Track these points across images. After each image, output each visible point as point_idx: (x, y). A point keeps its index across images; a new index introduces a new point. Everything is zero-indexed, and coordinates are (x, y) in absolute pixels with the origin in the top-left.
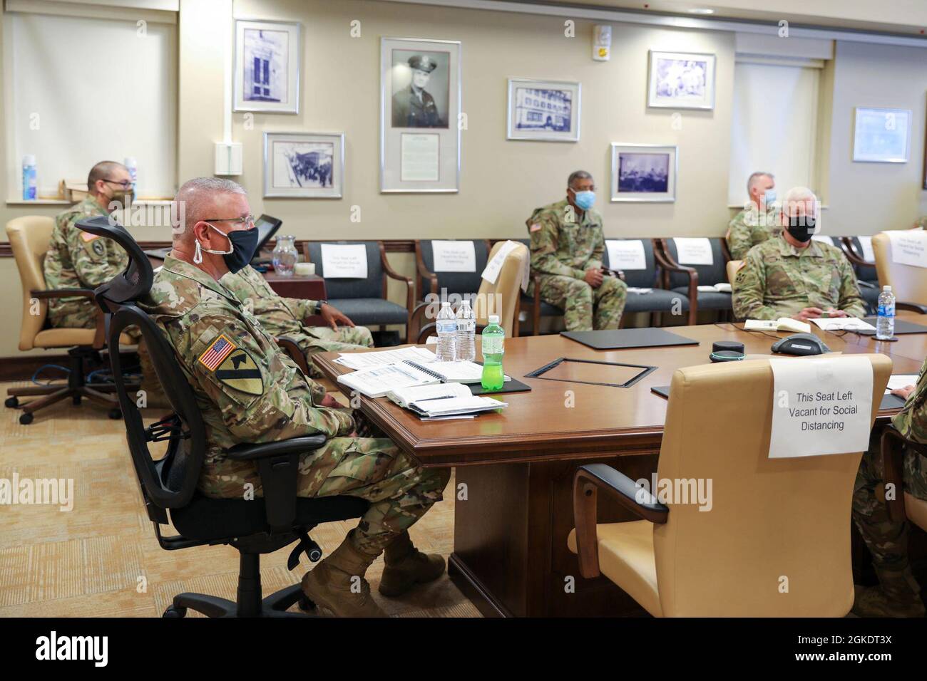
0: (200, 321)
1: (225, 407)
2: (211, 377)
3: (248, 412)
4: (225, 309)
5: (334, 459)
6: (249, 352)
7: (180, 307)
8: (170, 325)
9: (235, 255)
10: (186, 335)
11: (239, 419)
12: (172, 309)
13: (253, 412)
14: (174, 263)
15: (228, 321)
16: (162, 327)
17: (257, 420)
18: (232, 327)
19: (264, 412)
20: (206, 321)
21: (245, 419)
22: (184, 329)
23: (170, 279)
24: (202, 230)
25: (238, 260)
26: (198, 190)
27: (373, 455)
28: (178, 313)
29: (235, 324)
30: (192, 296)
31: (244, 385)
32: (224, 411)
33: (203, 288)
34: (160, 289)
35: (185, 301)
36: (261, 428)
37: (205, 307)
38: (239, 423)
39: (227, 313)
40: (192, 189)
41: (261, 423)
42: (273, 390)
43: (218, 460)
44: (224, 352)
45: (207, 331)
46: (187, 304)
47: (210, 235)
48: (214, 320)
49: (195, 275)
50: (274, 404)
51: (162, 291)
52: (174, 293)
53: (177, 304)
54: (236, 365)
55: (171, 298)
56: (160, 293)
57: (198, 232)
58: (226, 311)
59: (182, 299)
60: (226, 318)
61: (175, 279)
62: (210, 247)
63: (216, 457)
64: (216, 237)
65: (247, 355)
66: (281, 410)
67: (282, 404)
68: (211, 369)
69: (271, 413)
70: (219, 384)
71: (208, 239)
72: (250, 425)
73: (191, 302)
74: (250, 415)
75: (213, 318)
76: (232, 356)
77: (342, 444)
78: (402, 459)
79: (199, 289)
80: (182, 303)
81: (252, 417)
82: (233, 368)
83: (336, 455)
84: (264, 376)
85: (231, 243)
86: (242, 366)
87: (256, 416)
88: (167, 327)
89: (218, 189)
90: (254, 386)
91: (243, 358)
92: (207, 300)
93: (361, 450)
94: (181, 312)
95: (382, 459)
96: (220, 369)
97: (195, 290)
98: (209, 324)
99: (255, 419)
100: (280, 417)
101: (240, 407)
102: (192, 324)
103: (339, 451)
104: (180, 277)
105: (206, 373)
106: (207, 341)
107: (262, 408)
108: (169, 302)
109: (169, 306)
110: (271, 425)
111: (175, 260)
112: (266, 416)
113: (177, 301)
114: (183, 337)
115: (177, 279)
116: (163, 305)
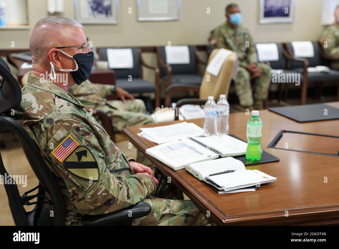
0: (55, 123)
1: (71, 189)
2: (61, 167)
3: (87, 193)
4: (73, 114)
5: (155, 218)
6: (90, 148)
7: (41, 113)
8: (34, 127)
9: (80, 71)
10: (45, 134)
11: (80, 198)
12: (34, 114)
13: (91, 193)
14: (34, 80)
15: (75, 125)
16: (28, 130)
17: (93, 199)
18: (78, 129)
19: (99, 194)
20: (59, 124)
21: (84, 198)
22: (43, 129)
23: (32, 92)
24: (54, 54)
25: (81, 75)
26: (49, 26)
27: (182, 216)
28: (39, 117)
29: (80, 127)
30: (48, 104)
31: (85, 173)
32: (70, 191)
33: (57, 99)
34: (25, 99)
35: (43, 108)
36: (95, 205)
37: (58, 113)
38: (79, 200)
39: (75, 117)
40: (44, 26)
41: (96, 201)
42: (106, 176)
43: (75, 222)
44: (71, 148)
45: (59, 131)
46: (45, 110)
47: (60, 58)
48: (64, 124)
49: (50, 88)
50: (106, 188)
51: (26, 101)
52: (36, 102)
53: (38, 110)
54: (79, 158)
55: (33, 106)
56: (26, 102)
57: (52, 56)
58: (74, 116)
59: (42, 107)
60: (74, 122)
61: (36, 92)
62: (61, 67)
63: (73, 220)
64: (64, 59)
65: (88, 151)
66: (111, 192)
67: (112, 187)
68: (60, 160)
69: (104, 194)
70: (66, 172)
71: (59, 61)
72: (87, 202)
73: (48, 109)
74: (88, 195)
75: (64, 122)
76: (77, 151)
77: (160, 208)
78: (202, 218)
79: (54, 99)
80: (42, 110)
81: (90, 197)
82: (76, 160)
83: (156, 216)
84: (100, 166)
85: (76, 63)
86: (84, 159)
87: (92, 196)
88: (32, 129)
89: (63, 25)
90: (92, 174)
91: (84, 153)
92: (60, 107)
93: (173, 211)
94: (41, 116)
95: (189, 218)
96: (67, 161)
97: (51, 100)
98: (62, 126)
99: (91, 198)
100: (109, 197)
101: (81, 189)
102: (48, 126)
103: (158, 213)
104: (39, 90)
105: (57, 163)
106: (58, 139)
107: (98, 191)
108: (32, 109)
109: (32, 112)
110: (102, 203)
111: (34, 78)
112: (100, 197)
113: (37, 108)
114: (43, 136)
115: (37, 91)
116: (27, 111)
